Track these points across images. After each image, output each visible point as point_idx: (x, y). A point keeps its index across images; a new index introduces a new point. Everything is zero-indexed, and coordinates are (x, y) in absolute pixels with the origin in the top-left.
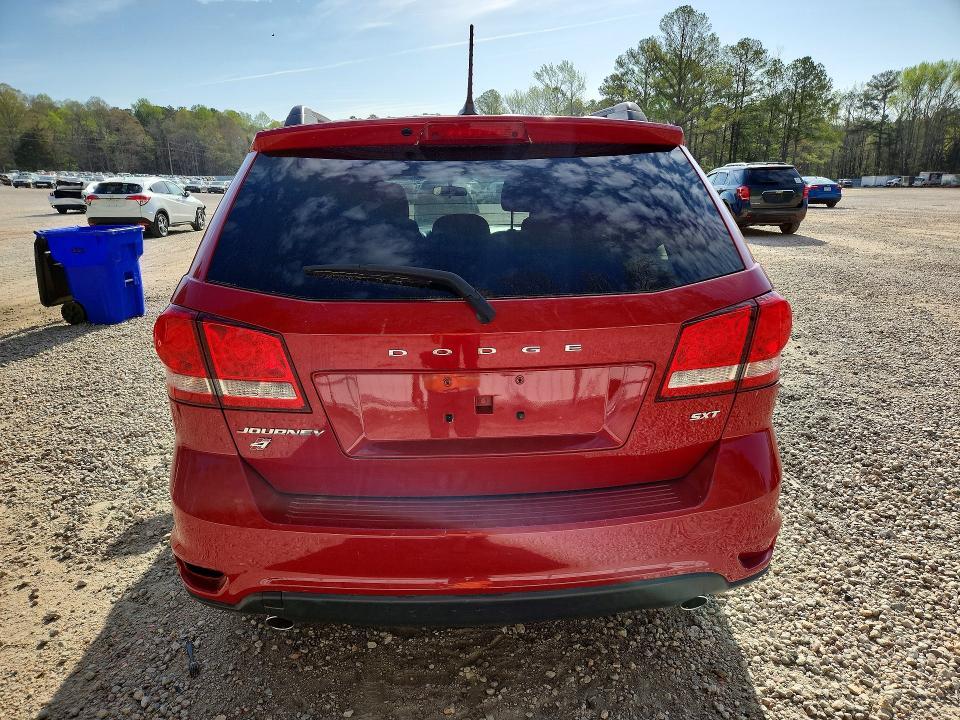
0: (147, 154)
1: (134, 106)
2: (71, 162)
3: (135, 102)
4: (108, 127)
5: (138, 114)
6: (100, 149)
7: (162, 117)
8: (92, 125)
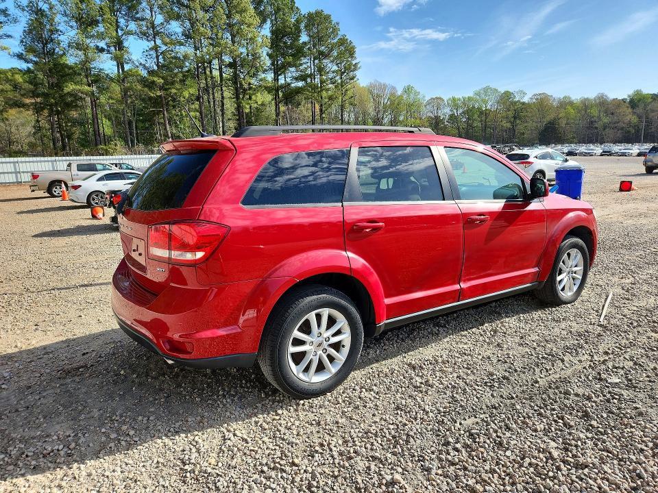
0: (631, 129)
1: (629, 96)
2: (574, 138)
3: (631, 92)
4: (606, 112)
5: (632, 101)
6: (596, 128)
7: (650, 100)
8: (594, 112)
